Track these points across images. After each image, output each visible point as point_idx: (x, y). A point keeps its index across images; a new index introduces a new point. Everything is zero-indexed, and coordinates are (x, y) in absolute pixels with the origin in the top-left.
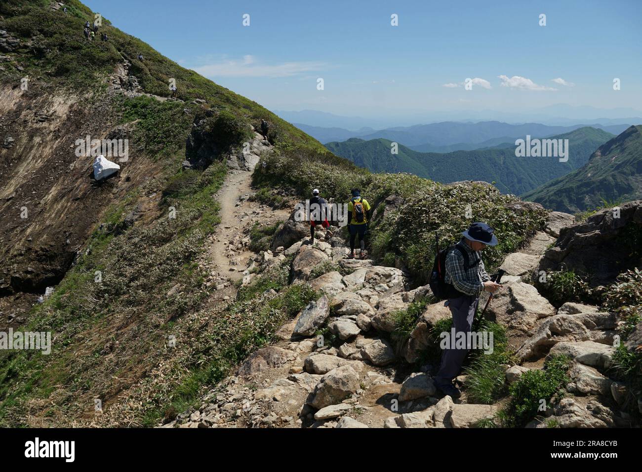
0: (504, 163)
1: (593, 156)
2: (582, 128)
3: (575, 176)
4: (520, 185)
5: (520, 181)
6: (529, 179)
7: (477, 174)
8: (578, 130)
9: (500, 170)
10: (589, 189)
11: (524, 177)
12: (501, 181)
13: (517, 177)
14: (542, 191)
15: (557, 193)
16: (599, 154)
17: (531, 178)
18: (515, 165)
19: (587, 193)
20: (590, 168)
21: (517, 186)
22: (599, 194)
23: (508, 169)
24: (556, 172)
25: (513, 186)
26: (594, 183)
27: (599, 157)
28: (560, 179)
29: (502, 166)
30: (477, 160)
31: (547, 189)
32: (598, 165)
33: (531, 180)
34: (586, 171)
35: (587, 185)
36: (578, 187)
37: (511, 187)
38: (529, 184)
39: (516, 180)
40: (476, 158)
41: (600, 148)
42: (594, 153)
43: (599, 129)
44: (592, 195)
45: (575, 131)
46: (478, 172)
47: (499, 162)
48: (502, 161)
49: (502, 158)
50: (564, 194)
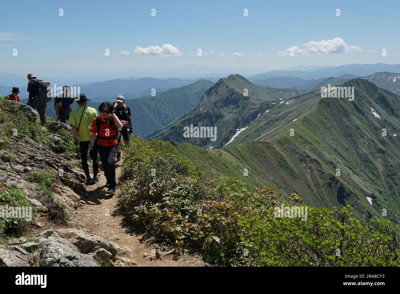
0: (155, 105)
1: (203, 98)
2: (200, 81)
3: (194, 111)
4: (167, 119)
5: (166, 117)
6: (172, 114)
7: (138, 114)
8: (198, 82)
9: (153, 111)
10: (200, 118)
11: (169, 114)
12: (155, 118)
13: (164, 114)
14: (177, 122)
15: (183, 122)
16: (206, 96)
17: (173, 114)
18: (162, 106)
19: (199, 120)
20: (201, 105)
21: (165, 120)
22: (206, 120)
23: (158, 109)
24: (187, 109)
25: (162, 120)
26: (202, 114)
27: (205, 98)
28: (187, 113)
29: (154, 108)
30: (137, 105)
31: (180, 120)
32: (205, 103)
33: (173, 116)
34: (200, 108)
35: (199, 115)
36: (194, 117)
37: (161, 121)
38: (172, 118)
39: (164, 117)
40: (136, 104)
41: (206, 93)
42: (203, 96)
43: (209, 81)
44: (202, 122)
45: (196, 82)
46: (138, 113)
47: (152, 105)
48: (154, 104)
49: (153, 103)
50: (187, 123)
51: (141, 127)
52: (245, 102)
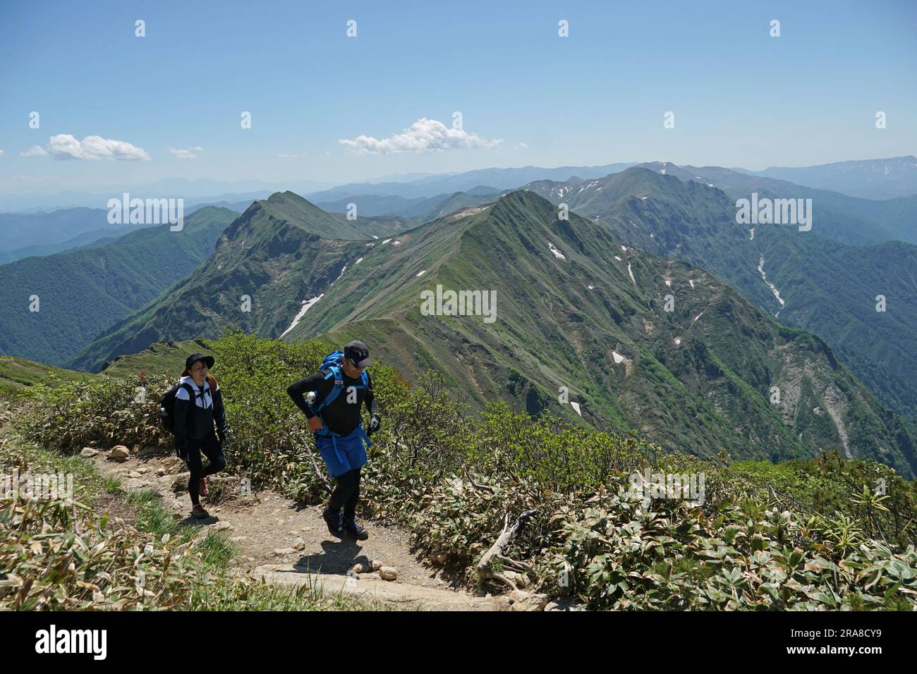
0: (107, 266)
1: (219, 242)
2: (203, 208)
3: (203, 272)
4: (138, 294)
5: (136, 290)
6: (149, 284)
8: (199, 210)
9: (103, 278)
10: (221, 285)
11: (142, 283)
12: (109, 293)
13: (130, 283)
14: (167, 297)
15: (184, 296)
16: (226, 239)
17: (152, 283)
18: (123, 267)
19: (220, 290)
20: (219, 258)
21: (134, 297)
22: (234, 289)
23: (114, 275)
24: (182, 269)
25: (128, 298)
26: (225, 276)
27: (226, 244)
28: (187, 278)
29: (105, 271)
30: (63, 268)
31: (173, 294)
32: (227, 253)
33: (152, 286)
34: (215, 263)
35: (219, 280)
36: (208, 285)
37: (124, 299)
38: (150, 291)
39: (130, 289)
40: (60, 266)
41: (226, 231)
42: (220, 239)
43: (223, 208)
44: (227, 292)
45: (195, 213)
46: (68, 286)
47: (99, 267)
48: (103, 265)
49: (102, 260)
50: (193, 297)
51: (77, 315)
52: (313, 245)
